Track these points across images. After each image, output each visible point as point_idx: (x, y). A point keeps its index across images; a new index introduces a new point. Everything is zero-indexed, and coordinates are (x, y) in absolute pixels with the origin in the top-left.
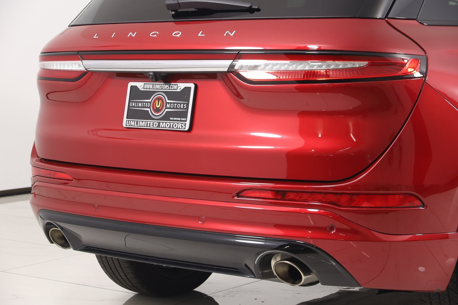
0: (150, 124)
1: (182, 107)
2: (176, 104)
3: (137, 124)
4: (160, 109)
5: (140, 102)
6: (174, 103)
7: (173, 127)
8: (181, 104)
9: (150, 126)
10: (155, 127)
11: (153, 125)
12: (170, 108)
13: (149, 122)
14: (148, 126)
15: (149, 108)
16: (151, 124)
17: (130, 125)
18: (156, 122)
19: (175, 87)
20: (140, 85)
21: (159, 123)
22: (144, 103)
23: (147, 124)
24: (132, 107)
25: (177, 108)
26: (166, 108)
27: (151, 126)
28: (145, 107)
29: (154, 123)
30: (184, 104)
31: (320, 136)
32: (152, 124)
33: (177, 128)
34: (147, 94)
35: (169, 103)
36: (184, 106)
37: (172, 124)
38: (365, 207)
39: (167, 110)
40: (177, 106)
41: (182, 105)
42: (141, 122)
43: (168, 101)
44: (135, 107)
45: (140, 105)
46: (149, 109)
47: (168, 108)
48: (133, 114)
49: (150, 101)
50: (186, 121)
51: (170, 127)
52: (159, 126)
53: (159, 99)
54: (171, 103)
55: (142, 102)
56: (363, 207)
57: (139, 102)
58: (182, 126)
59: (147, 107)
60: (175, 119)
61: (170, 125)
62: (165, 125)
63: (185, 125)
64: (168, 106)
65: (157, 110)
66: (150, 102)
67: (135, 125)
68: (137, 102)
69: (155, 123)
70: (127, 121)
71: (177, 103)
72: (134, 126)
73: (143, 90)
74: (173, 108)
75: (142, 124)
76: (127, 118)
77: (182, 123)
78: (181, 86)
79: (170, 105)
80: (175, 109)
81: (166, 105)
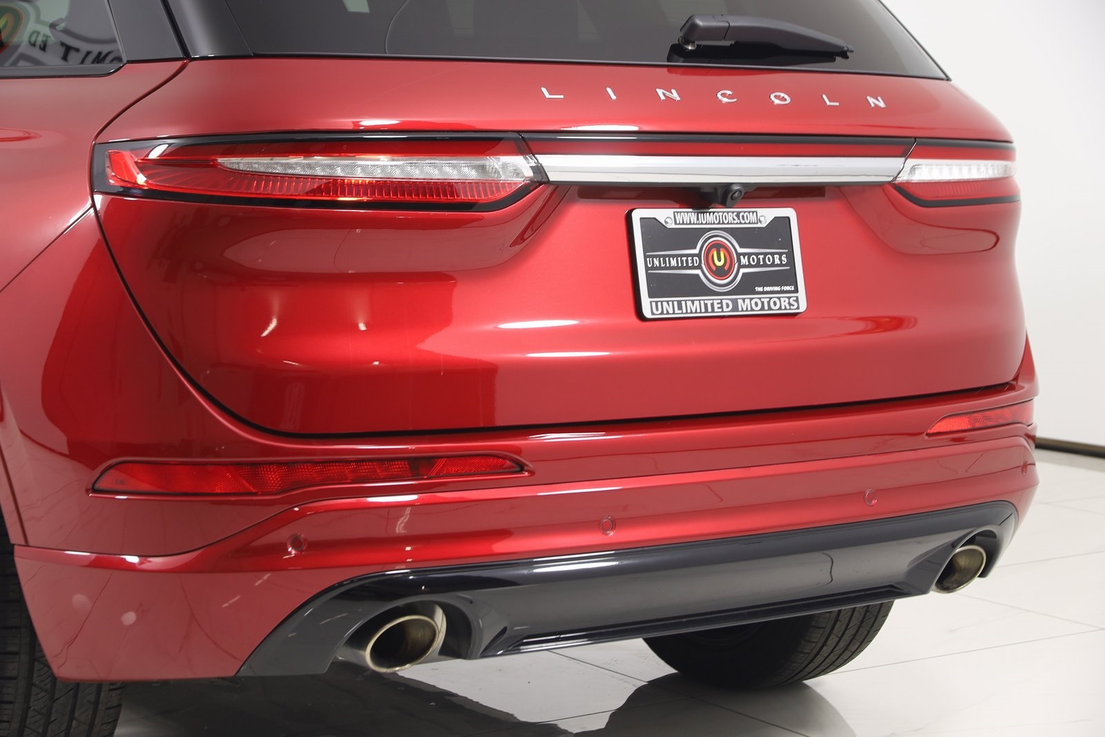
0: (712, 305)
1: (777, 261)
2: (761, 257)
3: (680, 308)
4: (726, 268)
5: (673, 256)
6: (757, 254)
7: (770, 308)
8: (773, 254)
9: (713, 311)
10: (727, 311)
11: (722, 307)
12: (750, 266)
13: (709, 300)
14: (710, 310)
15: (699, 267)
16: (716, 306)
17: (662, 313)
18: (727, 300)
19: (752, 218)
20: (666, 215)
21: (735, 302)
22: (684, 259)
23: (706, 305)
24: (653, 268)
25: (765, 265)
26: (740, 267)
27: (716, 310)
28: (688, 268)
29: (721, 303)
30: (781, 254)
32: (721, 305)
33: (781, 309)
34: (687, 237)
35: (744, 255)
36: (782, 259)
37: (766, 301)
39: (743, 271)
40: (764, 259)
41: (776, 257)
42: (689, 303)
43: (740, 250)
44: (657, 268)
45: (674, 263)
46: (698, 272)
47: (745, 266)
48: (664, 286)
49: (696, 251)
50: (796, 291)
51: (762, 309)
52: (735, 308)
53: (718, 246)
54: (749, 255)
55: (677, 256)
57: (669, 256)
58: (790, 304)
59: (693, 268)
60: (768, 289)
61: (763, 303)
62: (747, 304)
63: (797, 301)
64: (744, 261)
65: (721, 272)
66: (699, 255)
67: (677, 311)
68: (664, 256)
69: (724, 302)
70: (654, 304)
71: (765, 254)
72: (674, 313)
73: (674, 226)
74: (758, 265)
75: (693, 306)
76: (650, 296)
77: (789, 298)
78: (766, 215)
79: (748, 260)
80: (762, 266)
81: (739, 260)
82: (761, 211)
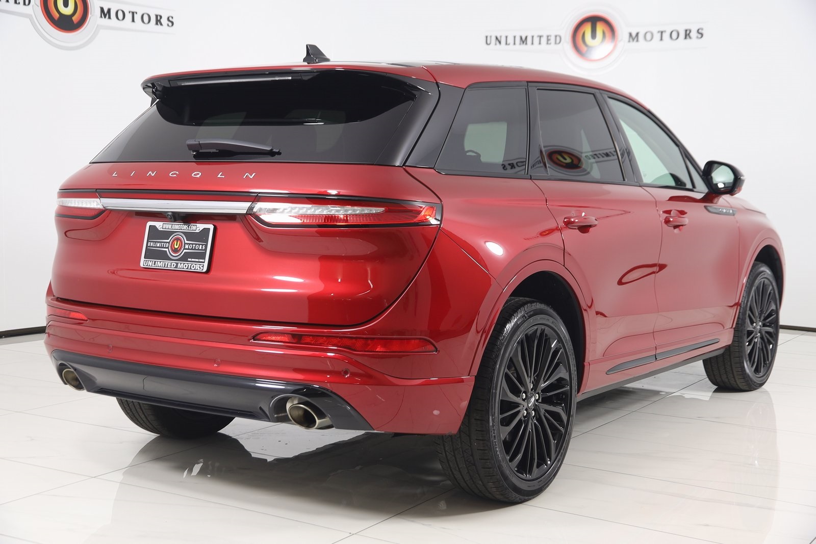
1: (200, 248)
2: (194, 245)
3: (155, 264)
4: (178, 249)
5: (159, 242)
6: (192, 244)
7: (191, 269)
8: (199, 245)
9: (167, 267)
10: (173, 268)
11: (171, 266)
12: (188, 249)
13: (167, 262)
14: (166, 266)
15: (168, 248)
16: (169, 265)
17: (147, 266)
18: (174, 263)
19: (194, 228)
20: (159, 225)
21: (177, 264)
22: (163, 243)
23: (165, 264)
24: (150, 247)
25: (195, 249)
26: (184, 249)
27: (169, 267)
28: (163, 248)
30: (202, 245)
31: (339, 280)
32: (170, 265)
33: (195, 269)
34: (166, 234)
35: (187, 244)
36: (202, 247)
37: (190, 265)
38: (379, 352)
39: (185, 251)
40: (195, 247)
41: (201, 246)
42: (159, 262)
43: (186, 242)
44: (152, 247)
45: (158, 245)
46: (167, 250)
47: (186, 249)
48: (151, 254)
49: (168, 241)
50: (204, 262)
51: (187, 268)
52: (176, 267)
53: (178, 239)
54: (189, 244)
55: (160, 242)
56: (377, 352)
57: (157, 242)
58: (200, 268)
59: (165, 248)
60: (193, 260)
61: (188, 266)
62: (182, 266)
63: (203, 267)
64: (187, 247)
65: (176, 251)
66: (169, 243)
67: (153, 265)
68: (155, 242)
69: (173, 264)
70: (145, 261)
71: (196, 244)
73: (162, 229)
74: (192, 249)
75: (160, 264)
76: (145, 258)
77: (200, 265)
78: (200, 227)
79: (189, 246)
80: (193, 250)
81: (185, 246)
82: (198, 225)
